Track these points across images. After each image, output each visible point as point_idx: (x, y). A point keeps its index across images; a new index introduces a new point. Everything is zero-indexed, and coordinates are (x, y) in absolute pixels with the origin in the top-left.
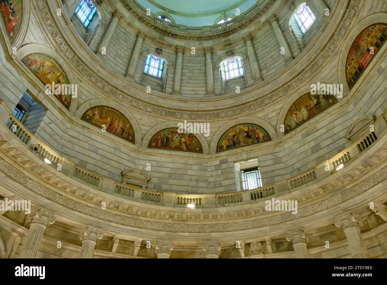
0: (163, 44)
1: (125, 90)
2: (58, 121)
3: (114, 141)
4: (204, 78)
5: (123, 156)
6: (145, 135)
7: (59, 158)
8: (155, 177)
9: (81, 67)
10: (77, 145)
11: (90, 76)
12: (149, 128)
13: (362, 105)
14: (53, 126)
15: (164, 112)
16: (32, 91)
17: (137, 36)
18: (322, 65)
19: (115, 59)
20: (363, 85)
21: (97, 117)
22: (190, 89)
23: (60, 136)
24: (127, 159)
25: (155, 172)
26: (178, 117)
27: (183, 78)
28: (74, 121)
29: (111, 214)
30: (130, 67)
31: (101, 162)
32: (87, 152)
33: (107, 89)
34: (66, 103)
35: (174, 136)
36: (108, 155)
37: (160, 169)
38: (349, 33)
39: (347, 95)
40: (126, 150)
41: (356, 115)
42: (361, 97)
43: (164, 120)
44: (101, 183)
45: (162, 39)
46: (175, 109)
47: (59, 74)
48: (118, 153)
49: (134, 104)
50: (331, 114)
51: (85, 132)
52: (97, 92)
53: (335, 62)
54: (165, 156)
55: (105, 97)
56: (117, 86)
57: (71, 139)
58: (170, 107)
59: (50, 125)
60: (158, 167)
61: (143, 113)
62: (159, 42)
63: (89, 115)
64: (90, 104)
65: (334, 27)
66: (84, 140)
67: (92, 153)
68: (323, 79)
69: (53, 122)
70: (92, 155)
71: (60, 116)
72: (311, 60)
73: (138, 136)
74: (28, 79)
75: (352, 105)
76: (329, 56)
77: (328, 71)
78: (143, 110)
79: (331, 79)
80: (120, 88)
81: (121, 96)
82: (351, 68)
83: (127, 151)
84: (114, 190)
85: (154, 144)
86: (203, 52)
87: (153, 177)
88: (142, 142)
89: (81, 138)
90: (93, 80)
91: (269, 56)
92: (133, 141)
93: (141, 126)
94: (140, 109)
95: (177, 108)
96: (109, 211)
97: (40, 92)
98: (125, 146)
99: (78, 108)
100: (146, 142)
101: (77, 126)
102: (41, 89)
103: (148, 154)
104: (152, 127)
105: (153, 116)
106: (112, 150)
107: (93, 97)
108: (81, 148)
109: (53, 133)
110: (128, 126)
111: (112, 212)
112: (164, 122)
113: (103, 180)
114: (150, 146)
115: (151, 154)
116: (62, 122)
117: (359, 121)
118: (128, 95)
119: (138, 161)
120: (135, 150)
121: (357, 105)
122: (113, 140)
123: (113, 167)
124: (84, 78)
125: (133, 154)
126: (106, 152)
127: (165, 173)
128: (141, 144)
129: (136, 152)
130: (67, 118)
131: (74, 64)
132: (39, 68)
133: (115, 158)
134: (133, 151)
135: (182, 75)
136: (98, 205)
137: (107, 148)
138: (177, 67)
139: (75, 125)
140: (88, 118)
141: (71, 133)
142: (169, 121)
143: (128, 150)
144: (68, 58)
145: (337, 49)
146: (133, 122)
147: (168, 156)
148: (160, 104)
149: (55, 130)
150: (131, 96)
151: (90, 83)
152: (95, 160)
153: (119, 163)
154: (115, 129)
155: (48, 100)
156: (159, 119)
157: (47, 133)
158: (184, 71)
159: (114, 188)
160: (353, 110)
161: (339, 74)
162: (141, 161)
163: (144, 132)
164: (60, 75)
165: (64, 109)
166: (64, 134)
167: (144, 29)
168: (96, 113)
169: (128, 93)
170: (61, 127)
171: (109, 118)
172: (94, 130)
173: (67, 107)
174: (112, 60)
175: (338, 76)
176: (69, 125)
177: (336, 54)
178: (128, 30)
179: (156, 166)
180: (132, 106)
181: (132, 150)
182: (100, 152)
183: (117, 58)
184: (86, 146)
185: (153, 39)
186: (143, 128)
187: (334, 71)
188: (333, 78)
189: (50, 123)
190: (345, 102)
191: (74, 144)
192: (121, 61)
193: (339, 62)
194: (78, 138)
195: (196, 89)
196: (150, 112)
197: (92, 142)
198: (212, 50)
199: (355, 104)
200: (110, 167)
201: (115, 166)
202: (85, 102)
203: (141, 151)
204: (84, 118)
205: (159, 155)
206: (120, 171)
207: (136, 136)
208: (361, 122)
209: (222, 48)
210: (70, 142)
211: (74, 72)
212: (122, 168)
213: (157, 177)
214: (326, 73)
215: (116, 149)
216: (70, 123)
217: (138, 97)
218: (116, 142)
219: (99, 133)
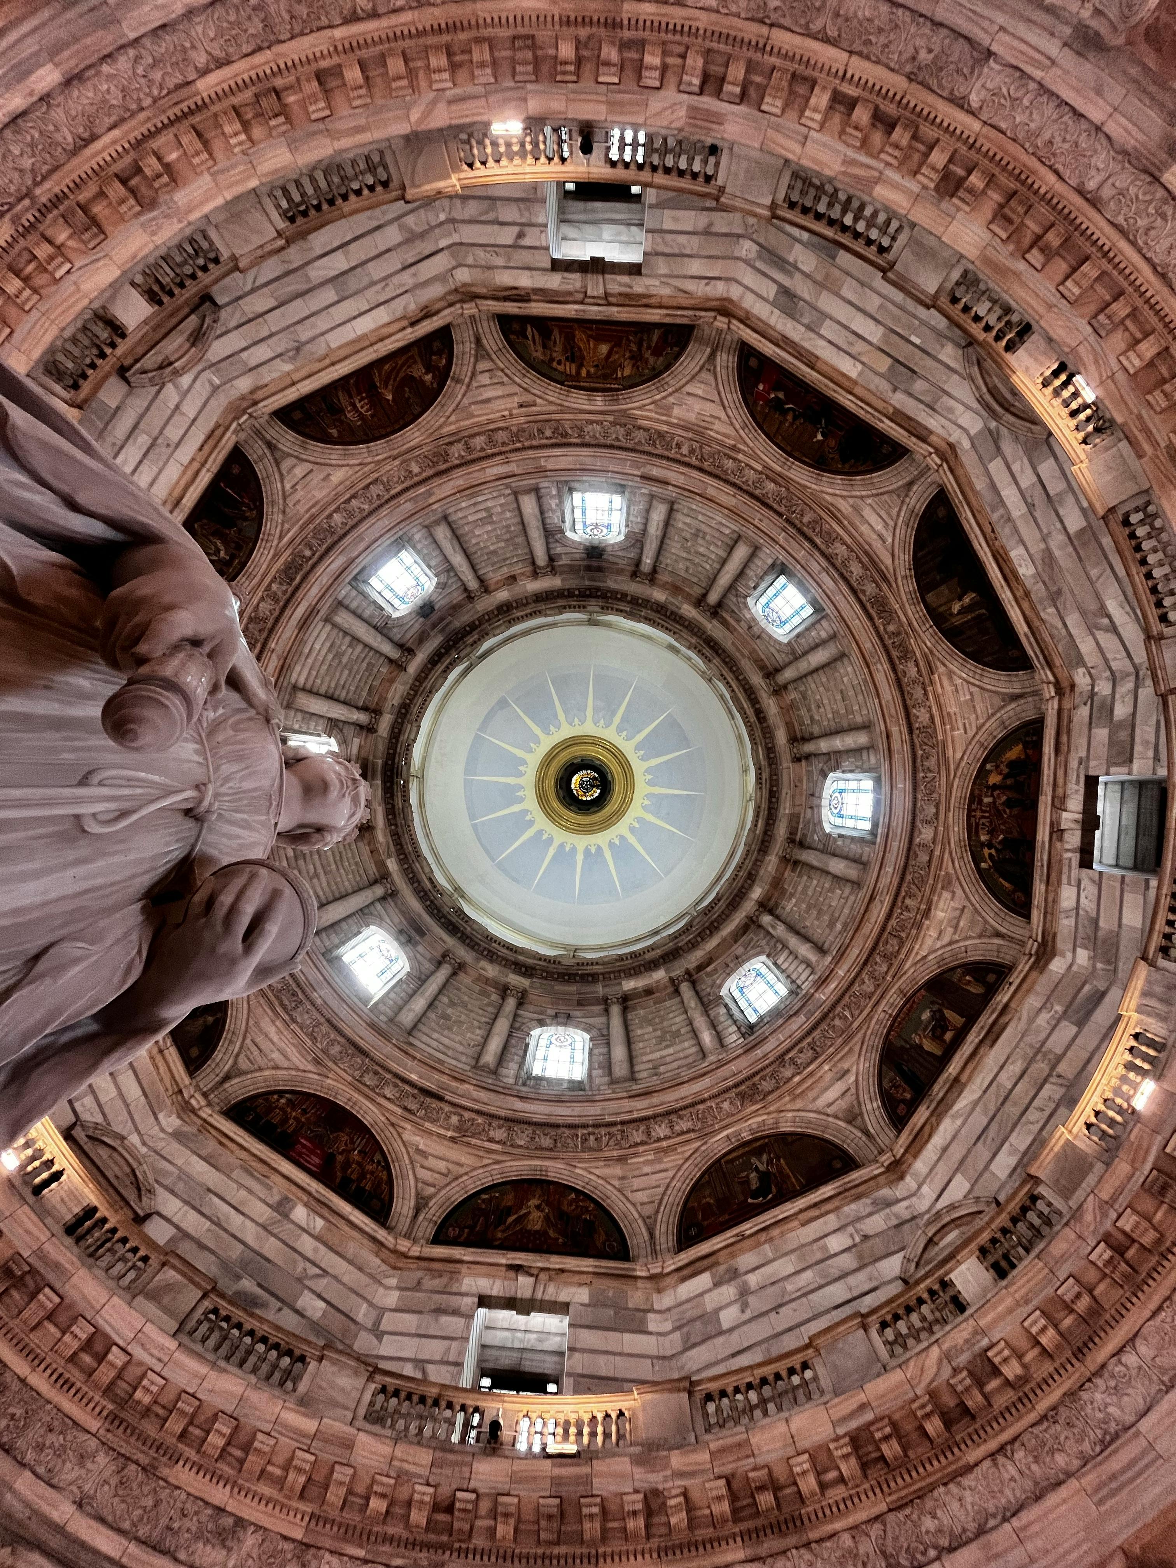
0: (434, 626)
1: (422, 490)
2: (500, 261)
3: (327, 362)
4: (323, 690)
5: (262, 353)
6: (278, 464)
7: (471, 174)
8: (122, 402)
9: (548, 433)
10: (400, 245)
11: (516, 436)
12: (288, 486)
13: (179, 1162)
14: (507, 236)
15: (308, 553)
16: (625, 279)
17: (481, 580)
18: (294, 1021)
19: (486, 510)
20: (243, 1154)
21: (418, 371)
22: (317, 646)
23: (463, 221)
24: (244, 355)
25: (142, 416)
26: (274, 587)
27: (348, 639)
28: (462, 301)
29: (108, 121)
30: (449, 534)
31: (295, 265)
32: (359, 252)
33: (457, 451)
34: (516, 326)
35: (225, 543)
36: (298, 309)
37: (143, 440)
38: (367, 1097)
39: (209, 1104)
40: (275, 375)
41: (144, 1144)
42: (204, 1153)
43: (286, 540)
44: (275, 215)
45: (442, 630)
46: (297, 588)
47: (584, 372)
48: (281, 344)
49: (375, 490)
50: (159, 1058)
51: (410, 304)
52: (467, 423)
53: (297, 1059)
54: (183, 483)
55: (446, 430)
56: (445, 478)
57: (427, 247)
58: (312, 578)
59: (516, 230)
60: (156, 439)
61: (338, 496)
62: (442, 619)
63: (439, 353)
64: (458, 381)
65: (378, 1056)
66: (395, 280)
67: (346, 267)
68: (257, 1023)
69: (515, 246)
70: (339, 263)
71: (506, 279)
72: (308, 990)
73: (287, 439)
74: (652, 301)
75: (177, 1122)
76: (314, 1040)
77: (276, 1039)
78: (348, 501)
79: (253, 1048)
80: (437, 481)
81: (416, 469)
82: (282, 1109)
83: (268, 375)
84: (213, 234)
85: (236, 470)
86: (373, 706)
87: (128, 395)
88: (263, 438)
89: (407, 279)
90: (502, 436)
91: (320, 871)
92: (283, 415)
93: (308, 466)
94: (354, 496)
95: (300, 594)
96: (125, 127)
97: (607, 295)
98: (288, 381)
99: (478, 341)
100: (255, 452)
101: (442, 298)
102: (610, 304)
103: (218, 433)
104: (285, 498)
105: (313, 518)
106: (305, 333)
107: (466, 401)
108: (382, 248)
109: (491, 216)
110: (334, 432)
111: (116, 133)
112: (281, 538)
113: (280, 234)
114: (237, 455)
115: (211, 442)
116: (490, 268)
117: (135, 1165)
118: (406, 490)
119: (211, 382)
120: (255, 403)
121: (180, 1142)
122: (333, 364)
123: (253, 290)
124: (523, 420)
125: (244, 384)
126: (314, 309)
127: (122, 447)
128: (258, 433)
129: (243, 398)
130: (483, 291)
131: (567, 425)
132: (640, 345)
133: (275, 321)
134: (252, 392)
135: (356, 639)
136: (191, 112)
137: (322, 323)
138: (379, 638)
139: (450, 293)
140: (436, 345)
141: (441, 263)
142: (277, 555)
143: (267, 379)
144: (591, 422)
145: (330, 1064)
146: (334, 454)
147: (176, 494)
148: (333, 555)
149: (489, 228)
150: (399, 494)
151: (502, 424)
152: (319, 252)
153: (250, 321)
154: (354, 392)
155: (570, 293)
156: (296, 529)
157: (508, 199)
158: (360, 647)
159: (218, 243)
160: (162, 1130)
161: (267, 1073)
162: (205, 395)
163: (286, 465)
164: (578, 373)
165: (511, 308)
166: (456, 238)
167: (486, 604)
168: (428, 378)
169: (411, 494)
170: (480, 253)
171: (390, 397)
172: (399, 336)
173: (505, 322)
174: (489, 504)
175: (260, 1069)
176: (463, 276)
177: (317, 1062)
178: (505, 570)
179: (161, 432)
180: (375, 481)
181: (260, 395)
182: (329, 295)
183: (484, 514)
184: (377, 270)
185: (455, 609)
186: (300, 471)
187: (276, 1056)
188: (256, 1052)
189: (521, 235)
190: (193, 1102)
191: (412, 238)
192: (471, 518)
193: (297, 1069)
194: (413, 270)
195: (310, 661)
196: (330, 516)
197: (373, 295)
198: (369, 729)
199: (177, 1135)
200: (261, 280)
201: (247, 299)
202: (473, 374)
203: (237, 418)
204: (444, 335)
205: (196, 465)
206: (221, 300)
207: (291, 435)
208: (127, 1170)
209: (363, 754)
210: (422, 235)
211: (553, 408)
212: (229, 317)
213: (118, 408)
214: (272, 1031)
215: (297, 350)
216: (465, 285)
217: (384, 511)
218: (318, 366)
219: (382, 340)
